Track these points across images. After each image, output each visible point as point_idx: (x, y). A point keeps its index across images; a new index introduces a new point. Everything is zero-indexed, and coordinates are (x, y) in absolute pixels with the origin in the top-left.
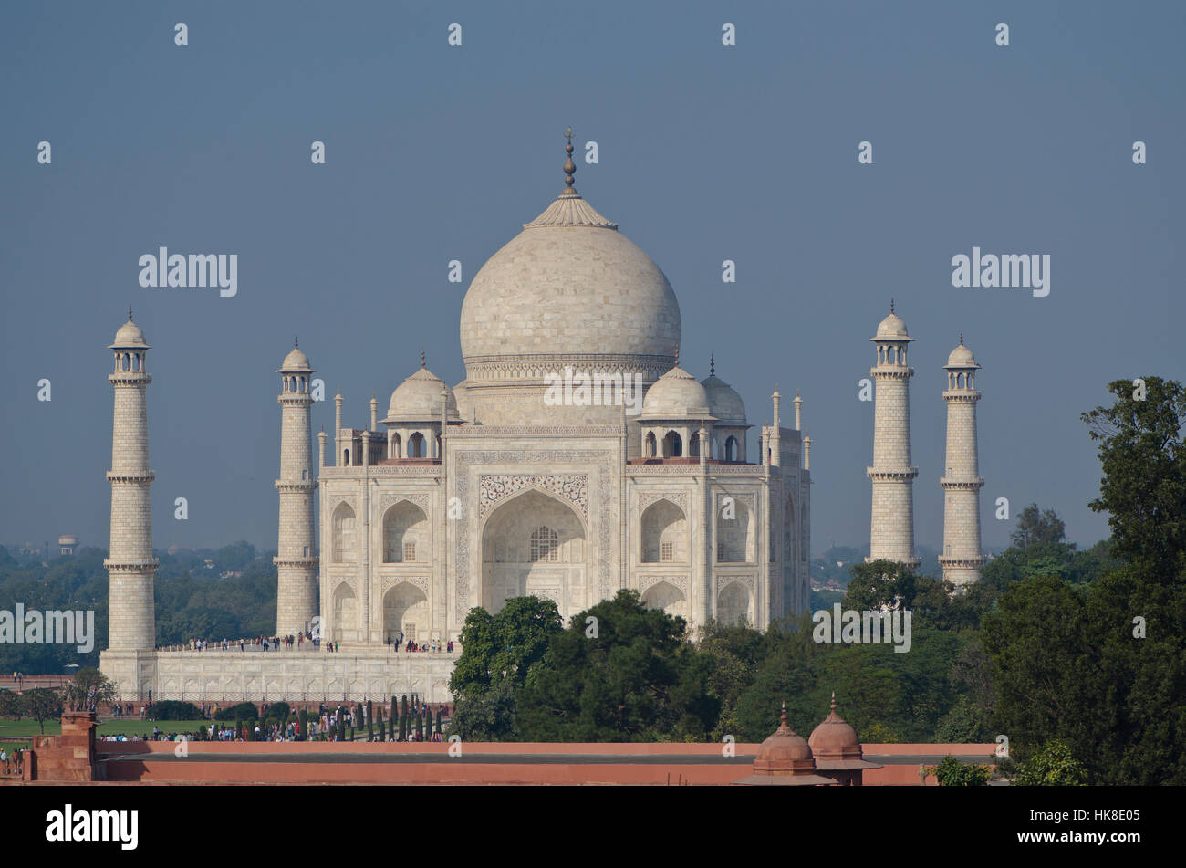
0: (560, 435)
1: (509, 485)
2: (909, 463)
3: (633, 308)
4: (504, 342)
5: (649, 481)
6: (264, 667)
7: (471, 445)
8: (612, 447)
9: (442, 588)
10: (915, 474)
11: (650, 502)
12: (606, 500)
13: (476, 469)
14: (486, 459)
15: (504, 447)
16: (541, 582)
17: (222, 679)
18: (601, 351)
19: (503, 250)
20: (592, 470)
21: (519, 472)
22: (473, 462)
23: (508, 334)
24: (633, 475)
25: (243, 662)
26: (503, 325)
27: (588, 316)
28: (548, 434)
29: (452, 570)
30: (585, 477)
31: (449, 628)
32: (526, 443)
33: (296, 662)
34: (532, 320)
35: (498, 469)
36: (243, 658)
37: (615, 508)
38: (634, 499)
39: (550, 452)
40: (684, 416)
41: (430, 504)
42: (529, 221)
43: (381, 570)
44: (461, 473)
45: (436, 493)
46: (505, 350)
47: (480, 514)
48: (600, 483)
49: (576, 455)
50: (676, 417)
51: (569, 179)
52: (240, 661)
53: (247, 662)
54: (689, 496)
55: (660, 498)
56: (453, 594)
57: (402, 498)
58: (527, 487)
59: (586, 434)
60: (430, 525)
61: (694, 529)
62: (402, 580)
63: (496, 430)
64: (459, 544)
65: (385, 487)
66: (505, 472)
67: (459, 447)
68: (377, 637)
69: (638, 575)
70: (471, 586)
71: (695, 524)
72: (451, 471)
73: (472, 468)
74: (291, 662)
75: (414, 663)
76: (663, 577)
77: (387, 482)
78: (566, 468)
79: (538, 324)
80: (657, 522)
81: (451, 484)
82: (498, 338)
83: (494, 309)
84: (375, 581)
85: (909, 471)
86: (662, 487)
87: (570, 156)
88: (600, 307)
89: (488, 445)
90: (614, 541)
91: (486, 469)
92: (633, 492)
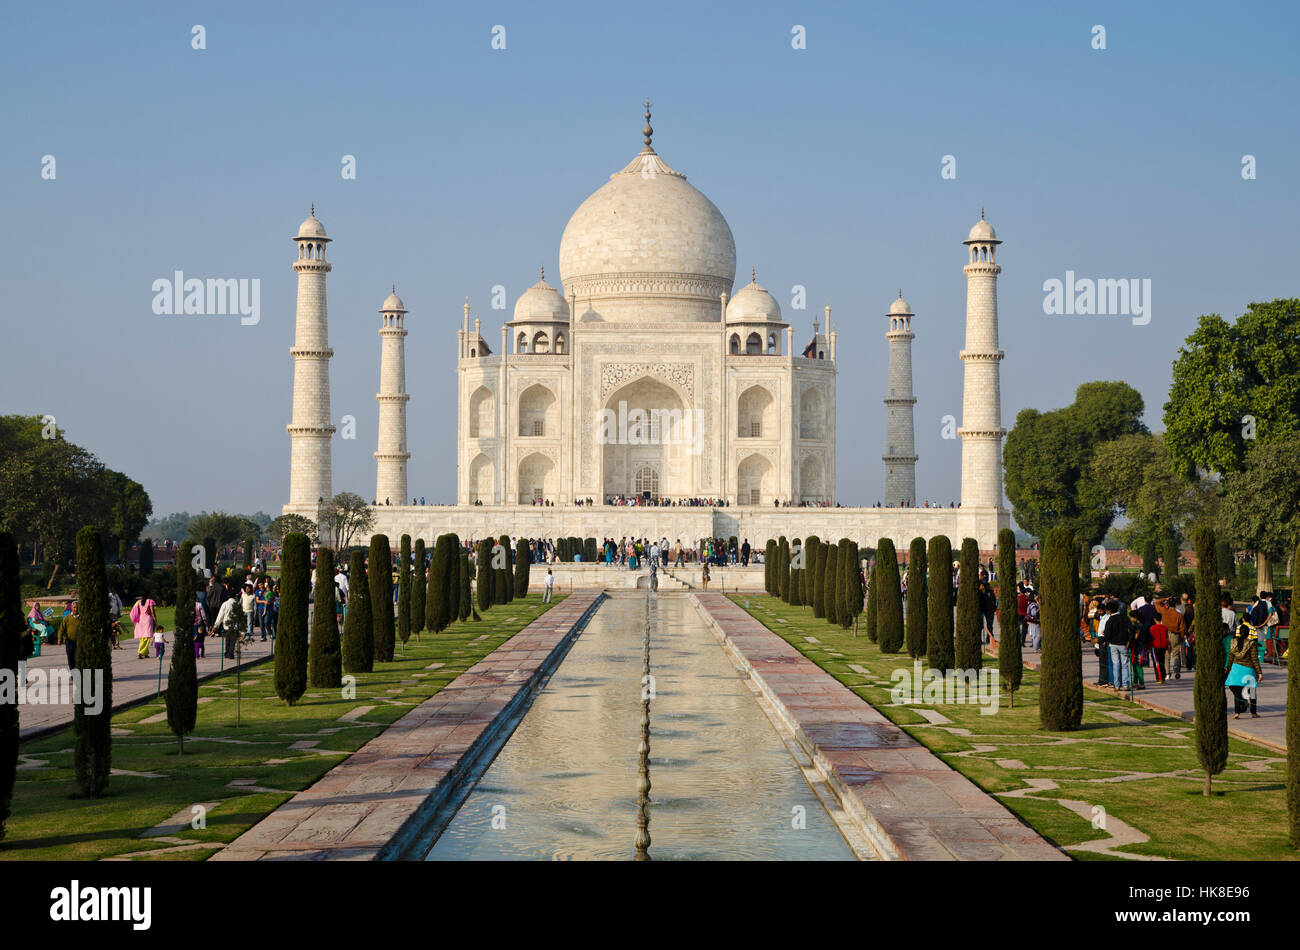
0: (671, 330)
1: (627, 372)
2: (996, 346)
3: (710, 238)
4: (606, 262)
5: (745, 369)
6: (433, 520)
7: (595, 338)
8: (714, 341)
9: (570, 457)
10: (1001, 356)
11: (746, 387)
12: (709, 385)
13: (599, 358)
14: (608, 351)
15: (623, 340)
16: (645, 456)
17: (394, 529)
18: (687, 271)
19: (599, 192)
20: (697, 360)
21: (635, 361)
22: (597, 353)
23: (610, 256)
24: (732, 364)
25: (413, 515)
26: (606, 249)
27: (677, 242)
28: (661, 330)
29: (578, 442)
30: (691, 366)
31: (575, 490)
32: (641, 337)
33: (461, 515)
34: (632, 244)
35: (618, 358)
36: (416, 512)
37: (717, 392)
38: (733, 384)
39: (662, 344)
40: (765, 320)
41: (559, 387)
42: (617, 170)
43: (516, 442)
44: (586, 361)
45: (564, 378)
46: (607, 269)
47: (602, 395)
48: (704, 371)
49: (684, 347)
50: (760, 321)
51: (647, 140)
52: (410, 514)
53: (417, 515)
54: (778, 382)
55: (754, 384)
56: (579, 463)
57: (535, 382)
58: (643, 374)
59: (693, 330)
60: (559, 405)
61: (783, 409)
62: (535, 451)
63: (616, 326)
64: (584, 420)
65: (521, 373)
66: (625, 361)
67: (584, 340)
68: (513, 498)
69: (735, 448)
70: (594, 457)
71: (783, 406)
72: (578, 359)
73: (596, 357)
74: (456, 515)
75: (566, 516)
76: (757, 449)
77: (523, 368)
78: (676, 359)
79: (636, 248)
80: (747, 405)
81: (578, 370)
82: (601, 259)
83: (598, 237)
84: (511, 451)
85: (997, 353)
86: (757, 375)
87: (649, 121)
88: (687, 235)
89: (611, 338)
90: (716, 420)
91: (608, 358)
92: (732, 379)
